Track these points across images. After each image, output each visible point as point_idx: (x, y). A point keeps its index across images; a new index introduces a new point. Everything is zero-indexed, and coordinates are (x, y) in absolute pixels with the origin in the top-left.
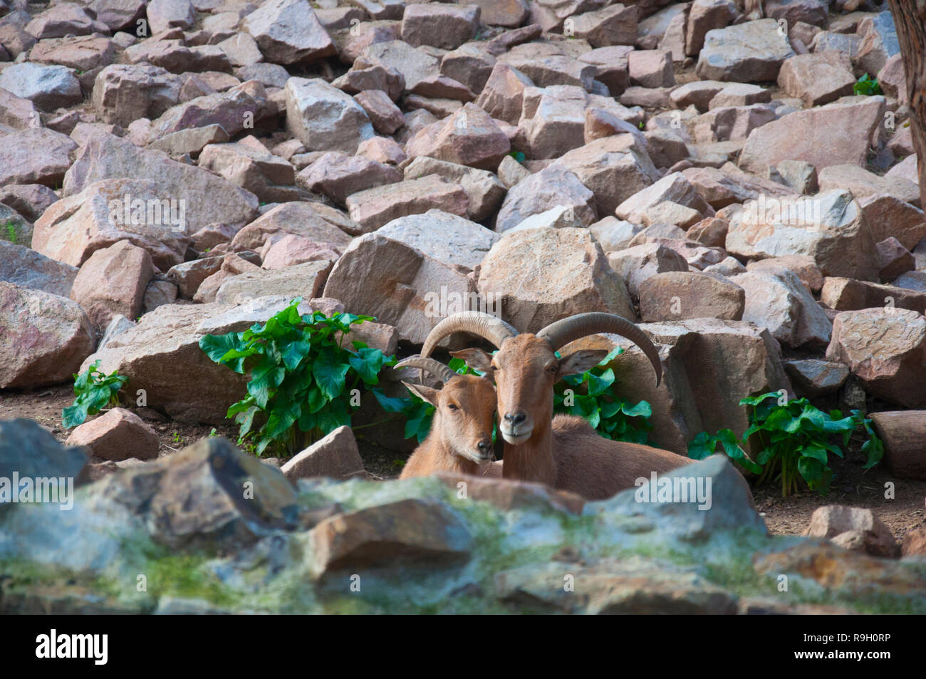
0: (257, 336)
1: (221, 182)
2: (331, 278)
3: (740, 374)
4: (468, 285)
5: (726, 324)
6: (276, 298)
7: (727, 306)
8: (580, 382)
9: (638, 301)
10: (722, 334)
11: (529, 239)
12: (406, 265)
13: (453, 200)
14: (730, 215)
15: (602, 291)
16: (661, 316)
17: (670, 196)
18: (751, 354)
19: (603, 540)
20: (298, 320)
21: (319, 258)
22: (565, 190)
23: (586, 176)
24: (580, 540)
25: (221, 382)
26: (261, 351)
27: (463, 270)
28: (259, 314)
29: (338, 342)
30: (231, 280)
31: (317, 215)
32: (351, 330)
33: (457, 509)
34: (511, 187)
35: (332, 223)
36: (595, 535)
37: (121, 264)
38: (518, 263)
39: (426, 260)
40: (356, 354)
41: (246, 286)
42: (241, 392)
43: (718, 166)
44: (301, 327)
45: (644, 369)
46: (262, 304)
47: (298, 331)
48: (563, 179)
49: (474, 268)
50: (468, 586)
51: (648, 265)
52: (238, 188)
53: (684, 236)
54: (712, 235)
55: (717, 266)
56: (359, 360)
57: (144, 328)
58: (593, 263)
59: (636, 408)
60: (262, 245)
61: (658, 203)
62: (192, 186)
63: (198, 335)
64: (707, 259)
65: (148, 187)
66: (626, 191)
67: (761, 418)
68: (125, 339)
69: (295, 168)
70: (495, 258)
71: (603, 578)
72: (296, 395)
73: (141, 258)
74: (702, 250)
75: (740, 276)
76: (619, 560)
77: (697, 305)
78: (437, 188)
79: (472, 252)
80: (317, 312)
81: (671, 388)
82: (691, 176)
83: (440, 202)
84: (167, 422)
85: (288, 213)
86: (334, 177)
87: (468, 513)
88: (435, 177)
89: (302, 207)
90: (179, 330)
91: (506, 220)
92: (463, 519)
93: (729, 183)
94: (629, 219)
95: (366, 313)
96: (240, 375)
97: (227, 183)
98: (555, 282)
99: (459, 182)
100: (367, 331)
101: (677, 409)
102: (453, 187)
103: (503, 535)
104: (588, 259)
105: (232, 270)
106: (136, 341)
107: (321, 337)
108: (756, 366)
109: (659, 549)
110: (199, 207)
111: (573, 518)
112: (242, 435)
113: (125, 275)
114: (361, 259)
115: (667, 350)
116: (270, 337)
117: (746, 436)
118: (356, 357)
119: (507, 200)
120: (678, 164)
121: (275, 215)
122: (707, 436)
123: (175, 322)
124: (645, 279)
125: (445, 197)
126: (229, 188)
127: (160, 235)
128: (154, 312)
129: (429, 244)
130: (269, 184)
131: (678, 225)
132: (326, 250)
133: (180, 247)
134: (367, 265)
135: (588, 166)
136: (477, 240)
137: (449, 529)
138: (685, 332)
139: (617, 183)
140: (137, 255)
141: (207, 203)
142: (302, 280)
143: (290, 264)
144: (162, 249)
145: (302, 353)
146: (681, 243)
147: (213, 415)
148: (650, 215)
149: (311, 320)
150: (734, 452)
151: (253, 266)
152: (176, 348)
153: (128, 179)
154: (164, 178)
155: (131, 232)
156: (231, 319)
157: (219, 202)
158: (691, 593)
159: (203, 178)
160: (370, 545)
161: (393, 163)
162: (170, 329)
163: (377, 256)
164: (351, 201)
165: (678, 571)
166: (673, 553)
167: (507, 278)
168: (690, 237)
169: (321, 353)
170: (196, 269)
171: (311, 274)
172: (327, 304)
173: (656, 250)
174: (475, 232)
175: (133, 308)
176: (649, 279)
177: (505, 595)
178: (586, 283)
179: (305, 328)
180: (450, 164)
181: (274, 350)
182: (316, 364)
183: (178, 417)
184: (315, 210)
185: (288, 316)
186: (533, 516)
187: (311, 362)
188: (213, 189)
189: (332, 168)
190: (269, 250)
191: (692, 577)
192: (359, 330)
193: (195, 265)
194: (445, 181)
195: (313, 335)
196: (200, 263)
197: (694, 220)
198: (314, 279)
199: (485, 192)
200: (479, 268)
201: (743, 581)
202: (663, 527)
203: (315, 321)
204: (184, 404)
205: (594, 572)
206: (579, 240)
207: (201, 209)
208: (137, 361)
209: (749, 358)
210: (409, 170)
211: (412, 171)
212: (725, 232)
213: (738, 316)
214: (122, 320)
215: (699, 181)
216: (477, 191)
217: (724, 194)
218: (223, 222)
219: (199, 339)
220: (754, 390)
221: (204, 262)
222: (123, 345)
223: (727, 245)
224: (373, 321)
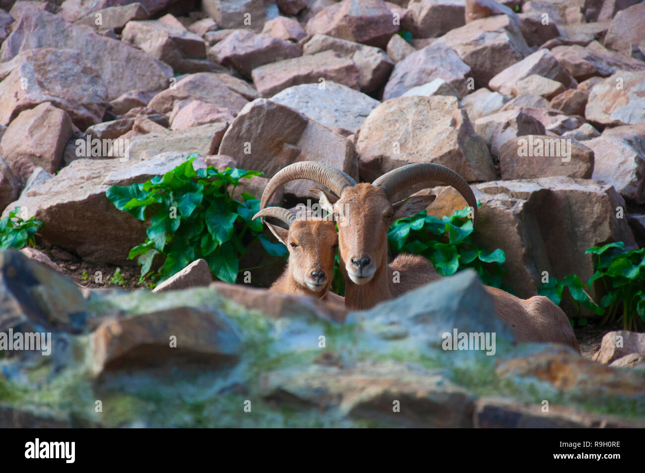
0: (156, 188)
1: (140, 55)
2: (226, 138)
3: (587, 227)
4: (347, 146)
5: (576, 182)
6: (175, 154)
7: (578, 166)
8: (442, 231)
9: (498, 162)
10: (571, 191)
11: (403, 106)
12: (293, 127)
13: (345, 74)
14: (590, 87)
15: (466, 152)
16: (519, 175)
17: (538, 71)
18: (597, 209)
19: (362, 346)
20: (193, 174)
21: (218, 120)
22: (445, 65)
23: (464, 53)
24: (342, 346)
25: (126, 228)
26: (160, 201)
27: (345, 133)
28: (159, 168)
29: (230, 194)
30: (141, 139)
31: (223, 84)
32: (241, 184)
33: (230, 317)
34: (397, 62)
35: (237, 92)
36: (355, 341)
37: (43, 123)
38: (392, 126)
39: (310, 123)
40: (244, 204)
41: (151, 144)
42: (143, 237)
43: (584, 44)
44: (195, 180)
45: (500, 221)
46: (163, 159)
47: (193, 183)
48: (443, 55)
49: (355, 132)
50: (235, 385)
51: (509, 130)
52: (155, 60)
53: (548, 106)
54: (573, 105)
55: (574, 132)
56: (246, 209)
57: (60, 179)
58: (458, 127)
59: (492, 255)
60: (171, 110)
61: (526, 77)
62: (115, 57)
63: (105, 186)
64: (566, 125)
65: (71, 57)
66: (500, 66)
67: (604, 266)
68: (43, 189)
69: (207, 44)
70: (373, 122)
71: (357, 379)
72: (190, 240)
73: (61, 118)
74: (562, 118)
75: (594, 140)
76: (374, 364)
77: (551, 165)
78: (333, 62)
79: (356, 117)
80: (212, 167)
81: (524, 238)
82: (559, 54)
83: (333, 75)
84: (78, 263)
85: (198, 82)
86: (241, 52)
87: (240, 320)
88: (330, 54)
89: (211, 78)
90: (90, 181)
91: (392, 91)
92: (234, 325)
93: (593, 60)
94: (501, 91)
95: (256, 169)
96: (142, 222)
97: (145, 56)
98: (424, 143)
99: (352, 58)
100: (256, 185)
101: (529, 257)
102: (346, 62)
103: (271, 341)
104: (454, 123)
105: (141, 131)
106: (52, 190)
107: (213, 189)
108: (601, 219)
109: (411, 354)
110: (120, 76)
111: (336, 326)
112: (143, 274)
113: (46, 133)
114: (252, 121)
115: (521, 205)
116: (168, 188)
117: (591, 281)
118: (244, 207)
119: (393, 74)
120: (549, 43)
121: (186, 84)
122: (556, 281)
123: (86, 174)
124: (506, 142)
125: (338, 71)
126: (148, 60)
127: (80, 99)
128: (69, 166)
129: (317, 110)
130: (184, 58)
131: (543, 96)
132: (225, 114)
133: (98, 111)
134: (257, 126)
135: (467, 44)
136: (360, 107)
137: (220, 334)
138: (538, 188)
139: (492, 59)
140: (57, 116)
141: (127, 73)
142: (201, 139)
143: (192, 126)
144: (82, 112)
145: (196, 203)
146: (545, 111)
147: (119, 257)
148: (519, 86)
149: (205, 174)
150: (579, 295)
151: (160, 128)
152: (85, 197)
153: (54, 49)
154: (90, 50)
155: (54, 96)
156: (135, 173)
157: (138, 72)
158: (433, 393)
159: (124, 50)
160: (144, 347)
161: (294, 40)
162: (83, 181)
163: (266, 119)
164: (256, 73)
165: (426, 374)
166: (423, 358)
167: (382, 140)
168: (554, 106)
169: (213, 203)
170: (110, 129)
171: (209, 134)
172: (221, 161)
173: (516, 115)
174: (359, 100)
175: (53, 163)
176: (509, 141)
177: (267, 393)
178: (451, 145)
179: (199, 181)
180: (344, 41)
181: (172, 199)
182: (208, 213)
183: (88, 259)
184: (222, 81)
185: (184, 171)
186: (299, 324)
187: (204, 211)
188: (132, 61)
189: (240, 44)
190: (177, 113)
191: (438, 379)
192: (249, 184)
193: (109, 126)
194: (339, 56)
195: (207, 187)
196: (114, 124)
197: (558, 92)
198: (212, 139)
199: (374, 66)
200: (359, 132)
201: (485, 384)
202: (416, 335)
203: (208, 175)
204: (93, 248)
205: (350, 373)
206: (447, 107)
207: (122, 78)
208: (51, 208)
209: (595, 212)
210: (308, 46)
211: (310, 48)
212: (585, 102)
213: (588, 175)
214: (41, 172)
215: (566, 58)
216: (367, 65)
217: (588, 69)
218: (141, 90)
219: (106, 189)
220: (600, 240)
221: (117, 124)
222: (41, 194)
223: (586, 114)
224: (261, 176)
